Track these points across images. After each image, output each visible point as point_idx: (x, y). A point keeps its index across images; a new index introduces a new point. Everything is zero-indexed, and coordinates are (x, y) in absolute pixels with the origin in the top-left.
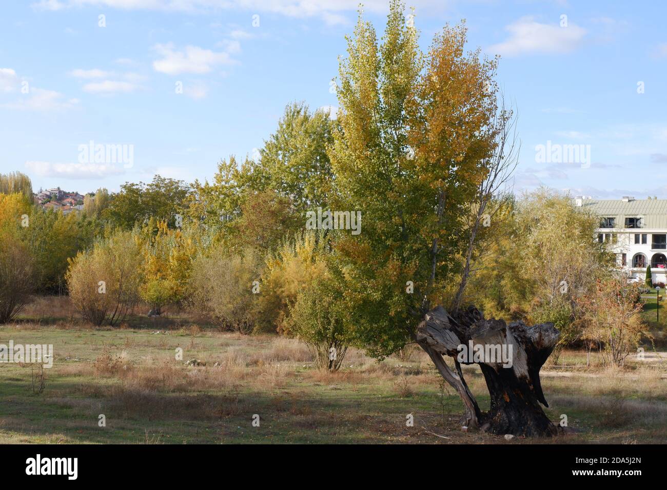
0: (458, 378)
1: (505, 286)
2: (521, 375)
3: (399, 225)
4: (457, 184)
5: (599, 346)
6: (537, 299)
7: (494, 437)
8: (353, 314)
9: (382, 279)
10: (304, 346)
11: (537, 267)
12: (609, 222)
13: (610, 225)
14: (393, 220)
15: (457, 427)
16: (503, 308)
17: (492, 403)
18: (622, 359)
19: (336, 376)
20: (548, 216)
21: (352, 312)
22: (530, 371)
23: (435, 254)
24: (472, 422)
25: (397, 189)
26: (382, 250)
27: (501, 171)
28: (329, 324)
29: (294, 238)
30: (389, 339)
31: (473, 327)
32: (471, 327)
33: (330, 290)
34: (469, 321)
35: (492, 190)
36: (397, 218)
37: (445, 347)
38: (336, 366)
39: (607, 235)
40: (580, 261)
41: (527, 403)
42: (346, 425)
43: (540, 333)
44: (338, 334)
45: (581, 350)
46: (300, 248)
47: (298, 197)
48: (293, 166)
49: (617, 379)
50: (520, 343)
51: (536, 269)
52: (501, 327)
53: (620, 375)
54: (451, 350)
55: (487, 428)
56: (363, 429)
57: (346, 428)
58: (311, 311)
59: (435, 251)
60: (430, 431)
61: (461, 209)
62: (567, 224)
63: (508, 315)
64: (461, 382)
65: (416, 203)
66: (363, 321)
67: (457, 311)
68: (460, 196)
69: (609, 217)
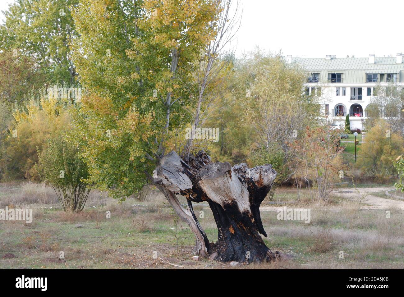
0: (190, 214)
1: (228, 133)
2: (244, 210)
3: (137, 80)
4: (188, 44)
5: (307, 184)
6: (255, 144)
7: (222, 265)
8: (97, 159)
9: (123, 129)
10: (50, 190)
11: (254, 116)
12: (315, 78)
13: (315, 79)
14: (132, 76)
15: (189, 257)
16: (225, 153)
17: (219, 235)
18: (327, 195)
19: (80, 215)
20: (264, 72)
21: (96, 159)
22: (251, 207)
23: (169, 106)
24: (202, 252)
25: (135, 48)
26: (122, 103)
27: (226, 32)
28: (74, 169)
29: (39, 93)
30: (130, 181)
31: (202, 170)
32: (201, 169)
33: (76, 139)
34: (199, 164)
35: (218, 49)
36: (135, 74)
37: (178, 187)
38: (80, 207)
39: (313, 89)
40: (291, 111)
41: (249, 234)
42: (92, 258)
43: (260, 173)
44: (83, 178)
45: (293, 187)
46: (45, 102)
47: (42, 56)
48: (36, 27)
49: (323, 212)
50: (243, 183)
51: (254, 118)
52: (227, 169)
53: (325, 209)
54: (183, 190)
55: (215, 257)
56: (107, 261)
57: (92, 261)
58: (57, 158)
59: (169, 103)
60: (166, 261)
61: (191, 67)
62: (279, 79)
63: (231, 159)
64: (193, 218)
65: (152, 61)
66: (106, 166)
67: (189, 155)
68: (191, 55)
69: (314, 73)
